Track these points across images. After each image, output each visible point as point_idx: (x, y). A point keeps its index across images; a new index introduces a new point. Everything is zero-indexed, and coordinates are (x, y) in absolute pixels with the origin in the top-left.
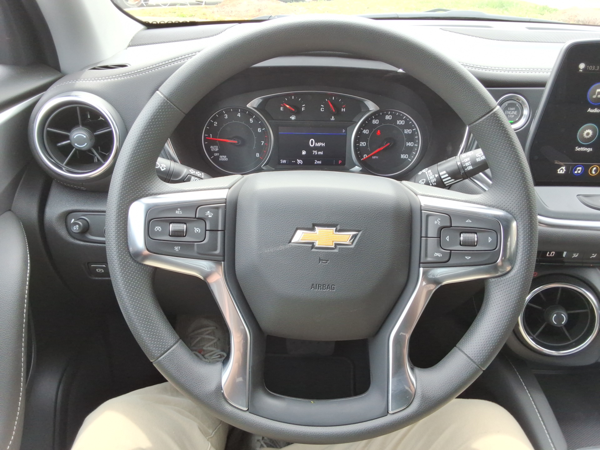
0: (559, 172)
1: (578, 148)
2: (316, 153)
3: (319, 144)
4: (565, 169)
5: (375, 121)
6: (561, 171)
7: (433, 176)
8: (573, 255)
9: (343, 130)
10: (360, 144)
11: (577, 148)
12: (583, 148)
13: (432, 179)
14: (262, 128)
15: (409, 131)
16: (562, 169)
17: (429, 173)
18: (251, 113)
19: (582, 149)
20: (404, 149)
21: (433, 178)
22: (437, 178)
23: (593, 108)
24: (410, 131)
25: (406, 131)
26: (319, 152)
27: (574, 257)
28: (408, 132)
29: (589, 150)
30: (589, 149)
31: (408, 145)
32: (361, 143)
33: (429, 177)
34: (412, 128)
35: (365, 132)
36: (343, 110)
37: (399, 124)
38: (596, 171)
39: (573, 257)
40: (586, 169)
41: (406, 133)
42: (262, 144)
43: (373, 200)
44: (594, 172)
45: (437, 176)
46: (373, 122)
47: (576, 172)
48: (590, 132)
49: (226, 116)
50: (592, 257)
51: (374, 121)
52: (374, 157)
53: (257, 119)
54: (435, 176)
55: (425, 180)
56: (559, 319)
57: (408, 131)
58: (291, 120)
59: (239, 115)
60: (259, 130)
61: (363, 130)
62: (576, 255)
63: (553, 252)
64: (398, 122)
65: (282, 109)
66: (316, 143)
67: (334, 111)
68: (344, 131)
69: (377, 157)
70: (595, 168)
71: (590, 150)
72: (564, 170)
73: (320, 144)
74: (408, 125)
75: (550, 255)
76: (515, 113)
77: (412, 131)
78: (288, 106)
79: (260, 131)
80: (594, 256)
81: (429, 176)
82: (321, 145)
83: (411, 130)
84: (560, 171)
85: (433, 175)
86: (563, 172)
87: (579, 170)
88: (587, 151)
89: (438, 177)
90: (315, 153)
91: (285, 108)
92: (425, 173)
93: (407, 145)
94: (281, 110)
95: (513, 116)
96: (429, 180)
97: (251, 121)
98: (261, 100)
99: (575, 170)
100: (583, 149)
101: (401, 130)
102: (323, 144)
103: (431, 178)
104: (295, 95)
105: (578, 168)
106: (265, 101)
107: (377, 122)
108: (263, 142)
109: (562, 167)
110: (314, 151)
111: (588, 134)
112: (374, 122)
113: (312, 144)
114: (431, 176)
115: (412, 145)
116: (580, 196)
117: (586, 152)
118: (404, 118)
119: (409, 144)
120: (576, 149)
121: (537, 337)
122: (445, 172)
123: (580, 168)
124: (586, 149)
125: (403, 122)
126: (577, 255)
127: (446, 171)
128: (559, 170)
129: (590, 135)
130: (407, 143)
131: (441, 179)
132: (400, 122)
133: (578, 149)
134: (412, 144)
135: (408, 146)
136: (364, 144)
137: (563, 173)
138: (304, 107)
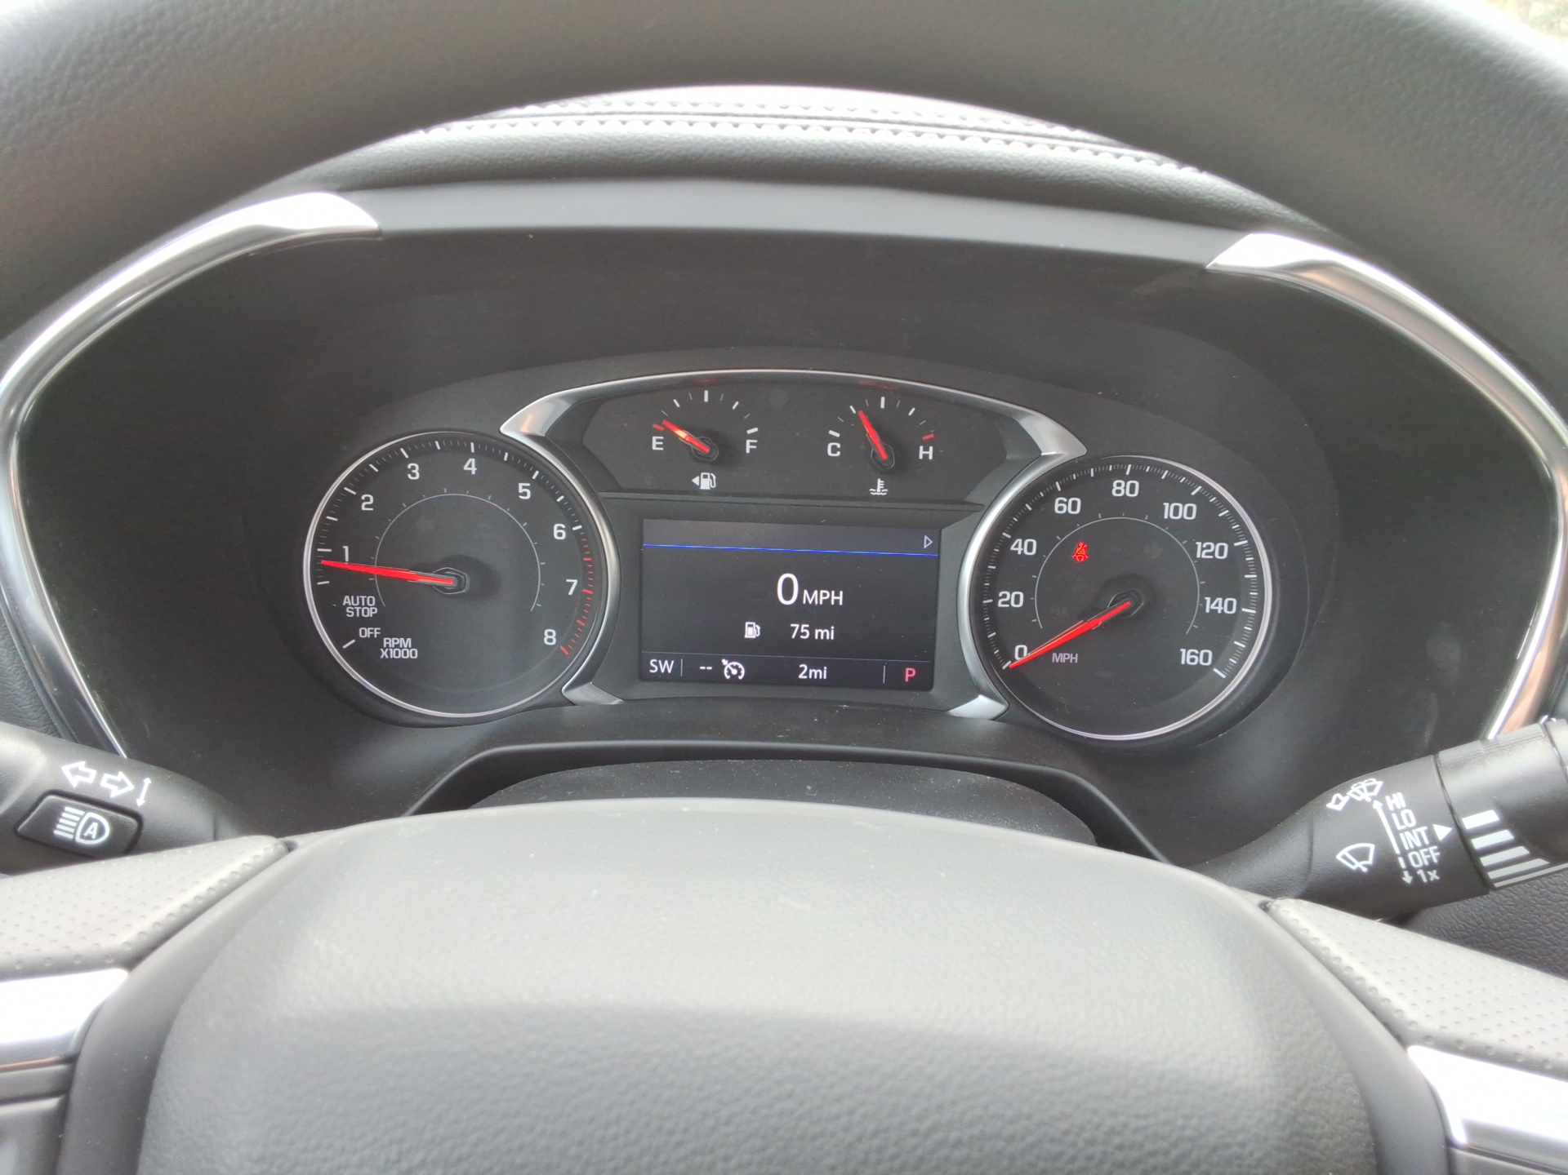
2: (804, 634)
3: (818, 597)
5: (1067, 503)
7: (1423, 830)
9: (926, 537)
10: (996, 599)
13: (1416, 849)
14: (570, 523)
15: (1215, 548)
17: (1397, 812)
18: (522, 460)
20: (1193, 625)
21: (1419, 844)
22: (1443, 847)
24: (1222, 548)
25: (1203, 549)
26: (817, 631)
28: (1213, 554)
31: (1213, 607)
32: (1005, 596)
33: (1396, 833)
34: (1230, 538)
35: (1020, 547)
36: (926, 453)
37: (1172, 517)
41: (1204, 556)
42: (571, 593)
43: (1117, 1140)
45: (1443, 832)
46: (1057, 505)
49: (415, 472)
51: (1061, 502)
52: (1060, 658)
53: (549, 484)
54: (1431, 835)
55: (1372, 847)
57: (1209, 550)
58: (696, 490)
59: (471, 466)
60: (556, 532)
61: (1011, 541)
64: (1168, 510)
65: (656, 443)
66: (806, 592)
67: (884, 456)
68: (927, 541)
69: (1073, 658)
73: (825, 595)
74: (1212, 524)
77: (1231, 548)
78: (682, 434)
79: (560, 535)
81: (1399, 827)
82: (827, 602)
83: (1226, 546)
85: (1418, 826)
89: (1448, 838)
90: (799, 633)
91: (670, 440)
92: (1365, 806)
93: (1207, 611)
94: (654, 448)
96: (1397, 851)
97: (524, 490)
98: (565, 406)
101: (1182, 544)
102: (837, 594)
103: (1410, 840)
104: (714, 383)
106: (583, 412)
107: (1074, 508)
108: (575, 582)
110: (797, 626)
112: (1061, 509)
113: (788, 594)
114: (1409, 830)
115: (1230, 608)
118: (1193, 493)
119: (1218, 605)
122: (1491, 817)
125: (1190, 509)
127: (1501, 809)
130: (1208, 599)
131: (1473, 856)
132: (1178, 511)
134: (1230, 604)
135: (1214, 612)
136: (1017, 597)
138: (752, 436)
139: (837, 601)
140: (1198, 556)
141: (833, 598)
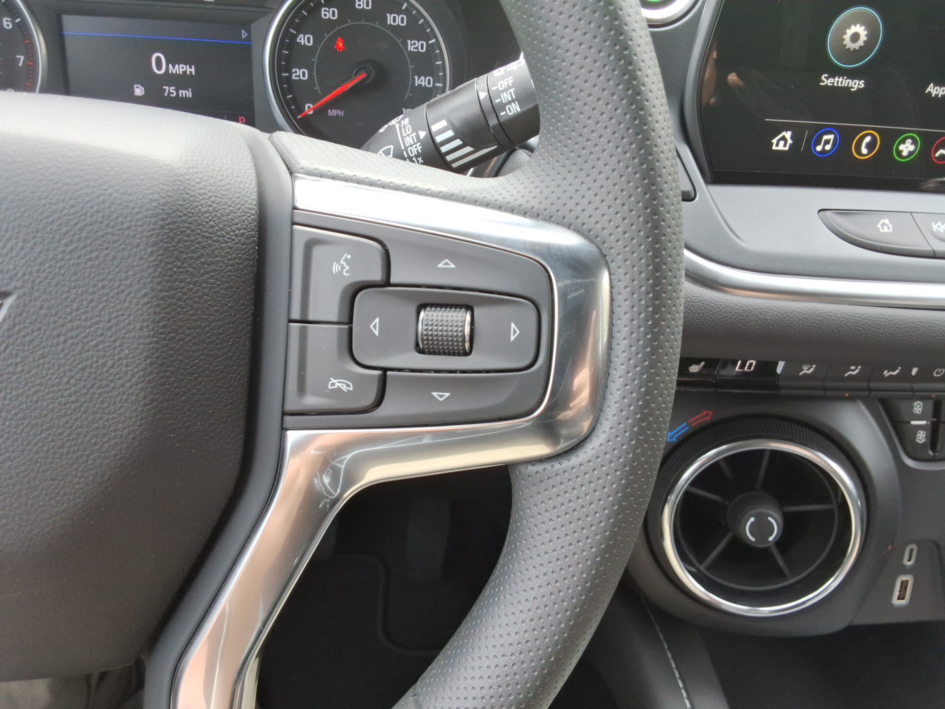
0: (774, 148)
1: (827, 78)
2: (173, 93)
3: (179, 69)
4: (792, 138)
5: (329, 12)
6: (782, 143)
7: (414, 135)
8: (803, 370)
9: (243, 31)
10: (291, 74)
11: (825, 77)
12: (841, 79)
13: (411, 146)
14: (13, 18)
15: (418, 44)
16: (784, 138)
17: (405, 127)
19: (838, 82)
20: (408, 94)
21: (412, 143)
22: (423, 143)
24: (422, 45)
25: (411, 45)
26: (180, 92)
27: (805, 374)
28: (417, 48)
29: (857, 85)
30: (855, 84)
31: (419, 83)
32: (296, 72)
33: (403, 138)
34: (427, 38)
35: (305, 40)
37: (392, 23)
38: (870, 147)
39: (801, 374)
40: (846, 138)
41: (412, 50)
42: (20, 65)
44: (864, 151)
45: (423, 134)
46: (323, 13)
47: (819, 148)
48: (860, 30)
50: (850, 375)
51: (325, 11)
52: (333, 113)
54: (418, 136)
55: (392, 147)
56: (762, 528)
57: (415, 46)
60: (5, 23)
61: (296, 36)
62: (808, 370)
63: (751, 361)
64: (390, 18)
66: (170, 66)
68: (244, 34)
69: (341, 113)
70: (868, 139)
71: (859, 85)
72: (790, 141)
73: (183, 68)
74: (416, 30)
75: (744, 368)
77: (427, 44)
79: (8, 25)
80: (853, 370)
81: (404, 135)
82: (185, 72)
83: (425, 43)
84: (777, 145)
85: (412, 133)
86: (785, 145)
87: (827, 142)
88: (852, 87)
89: (425, 137)
90: (169, 93)
92: (394, 126)
93: (416, 85)
96: (403, 148)
99: (818, 143)
100: (842, 83)
101: (399, 41)
102: (190, 68)
103: (409, 141)
105: (826, 137)
107: (333, 15)
108: (22, 58)
109: (784, 133)
110: (167, 88)
111: (855, 37)
112: (325, 15)
113: (159, 67)
114: (408, 135)
115: (429, 83)
116: (828, 212)
117: (848, 89)
118: (403, 8)
119: (422, 81)
120: (823, 82)
121: (708, 568)
122: (443, 124)
123: (831, 137)
124: (847, 81)
125: (402, 19)
126: (812, 370)
127: (449, 122)
128: (775, 141)
129: (861, 43)
130: (416, 77)
131: (436, 146)
132: (395, 20)
133: (827, 81)
134: (429, 81)
135: (420, 85)
136: (304, 73)
137: (787, 148)
139: (191, 72)
140: (409, 49)
141: (189, 70)
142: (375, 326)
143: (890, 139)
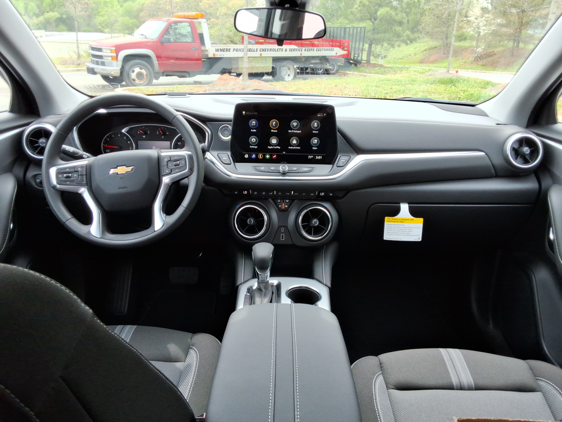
4: (248, 156)
14: (130, 141)
16: (246, 156)
18: (125, 135)
23: (253, 129)
29: (256, 147)
36: (167, 133)
38: (261, 156)
40: (257, 155)
42: (130, 149)
44: (261, 157)
47: (253, 157)
48: (254, 139)
49: (113, 136)
51: (183, 138)
53: (127, 137)
58: (143, 138)
59: (119, 135)
61: (178, 143)
62: (256, 193)
65: (138, 132)
66: (156, 149)
67: (162, 133)
70: (260, 155)
75: (245, 193)
76: (228, 132)
78: (141, 132)
80: (264, 193)
87: (254, 156)
91: (140, 132)
95: (227, 134)
97: (125, 138)
98: (129, 129)
99: (252, 156)
100: (253, 147)
104: (144, 126)
105: (253, 155)
106: (131, 129)
111: (254, 140)
116: (253, 166)
117: (255, 148)
133: (251, 147)
136: (179, 149)
138: (149, 132)
142: (170, 165)
143: (264, 155)
